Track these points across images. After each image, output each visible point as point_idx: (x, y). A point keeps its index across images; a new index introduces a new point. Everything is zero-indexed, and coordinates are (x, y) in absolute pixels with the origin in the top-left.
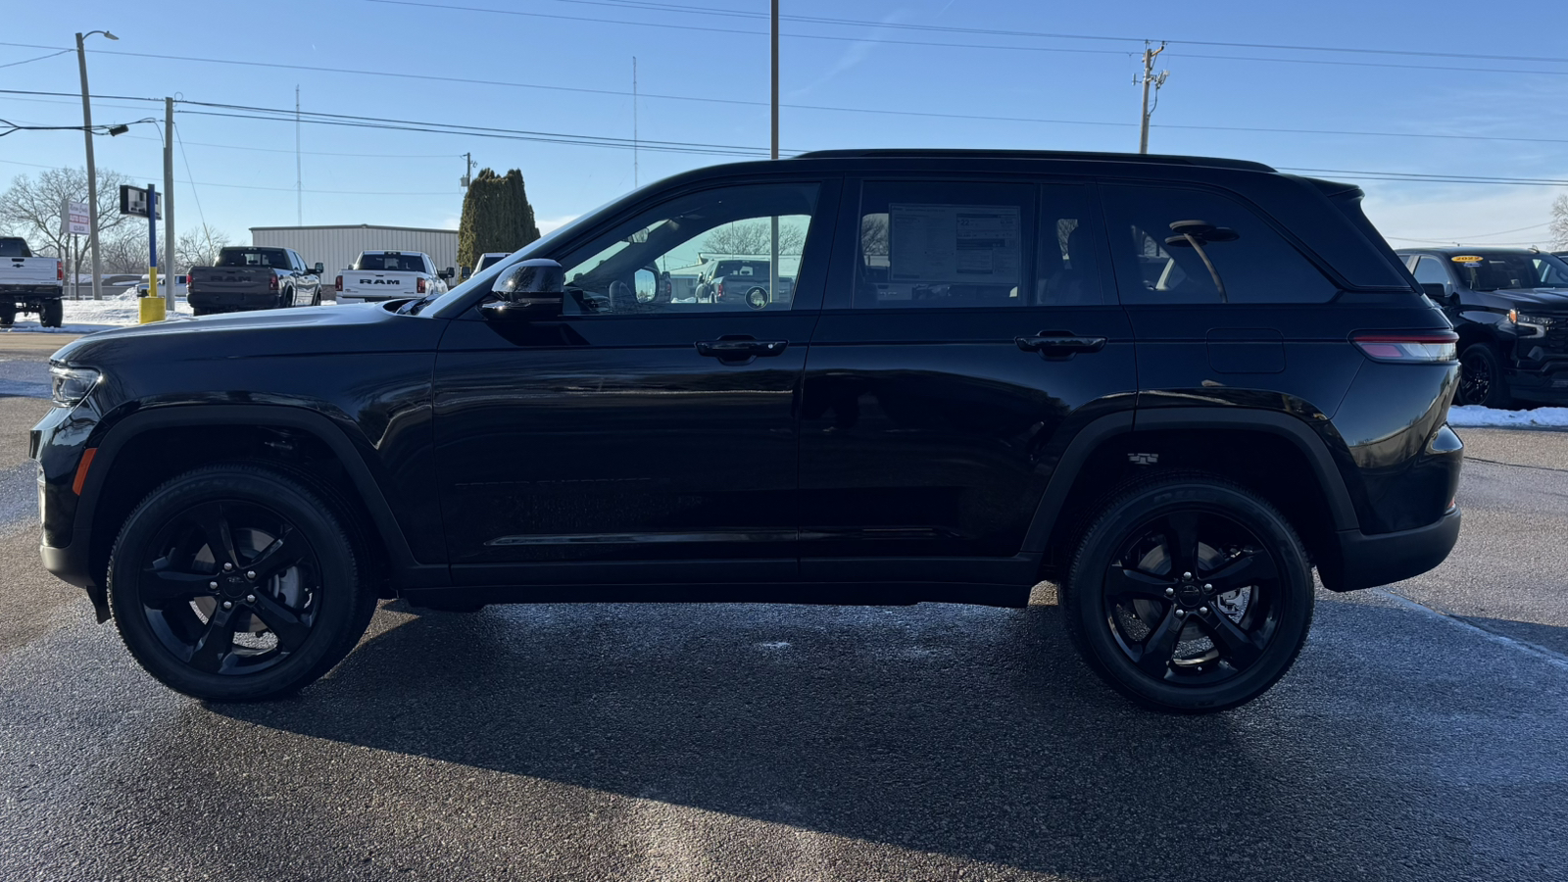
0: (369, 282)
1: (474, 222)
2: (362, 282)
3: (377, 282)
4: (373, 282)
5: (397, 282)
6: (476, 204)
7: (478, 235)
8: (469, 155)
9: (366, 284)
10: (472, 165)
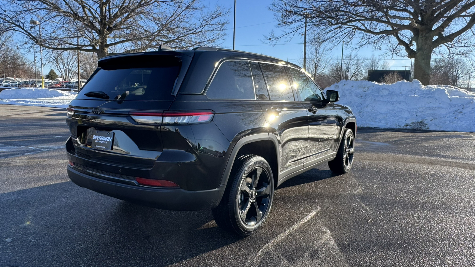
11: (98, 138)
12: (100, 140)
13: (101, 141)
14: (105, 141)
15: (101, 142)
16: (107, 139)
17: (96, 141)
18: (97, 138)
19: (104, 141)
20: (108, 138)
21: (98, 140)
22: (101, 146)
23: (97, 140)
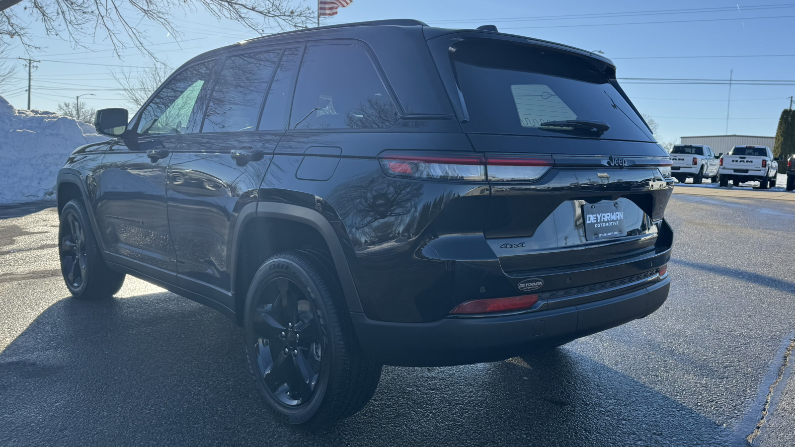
0: (737, 161)
1: (783, 132)
2: (733, 161)
3: (741, 161)
4: (739, 161)
5: (752, 162)
6: (785, 122)
7: (784, 139)
8: (792, 97)
9: (735, 162)
10: (793, 103)
11: (599, 217)
12: (604, 222)
13: (608, 221)
14: (615, 221)
15: (607, 225)
16: (617, 215)
17: (597, 226)
18: (597, 219)
19: (613, 221)
20: (618, 213)
21: (601, 222)
22: (609, 232)
23: (597, 223)
